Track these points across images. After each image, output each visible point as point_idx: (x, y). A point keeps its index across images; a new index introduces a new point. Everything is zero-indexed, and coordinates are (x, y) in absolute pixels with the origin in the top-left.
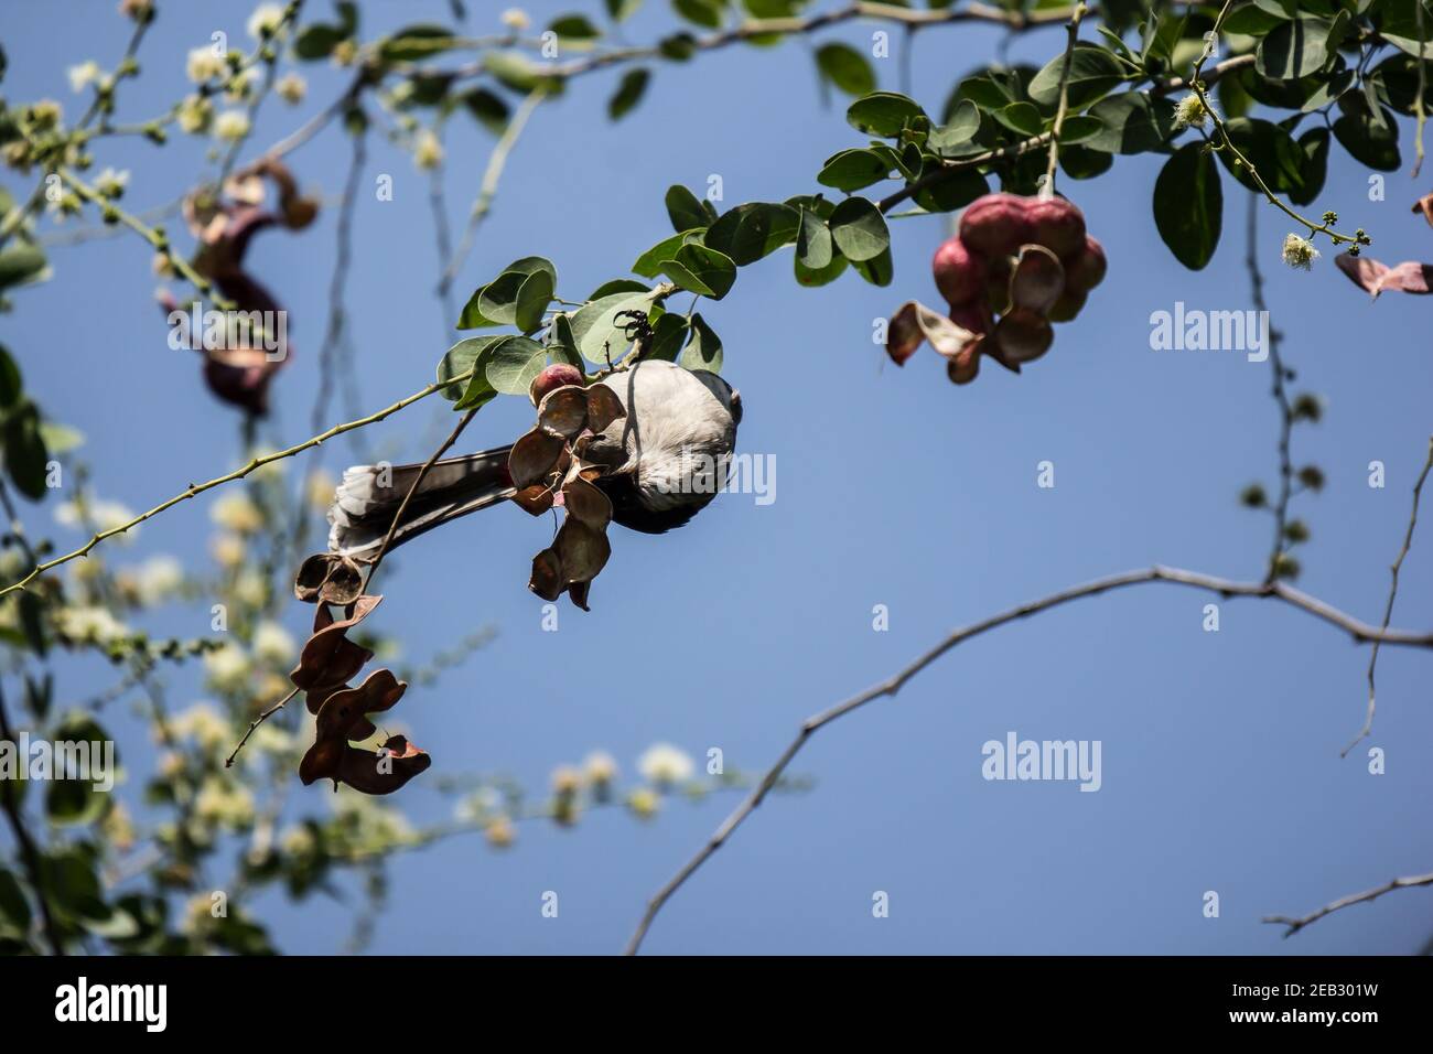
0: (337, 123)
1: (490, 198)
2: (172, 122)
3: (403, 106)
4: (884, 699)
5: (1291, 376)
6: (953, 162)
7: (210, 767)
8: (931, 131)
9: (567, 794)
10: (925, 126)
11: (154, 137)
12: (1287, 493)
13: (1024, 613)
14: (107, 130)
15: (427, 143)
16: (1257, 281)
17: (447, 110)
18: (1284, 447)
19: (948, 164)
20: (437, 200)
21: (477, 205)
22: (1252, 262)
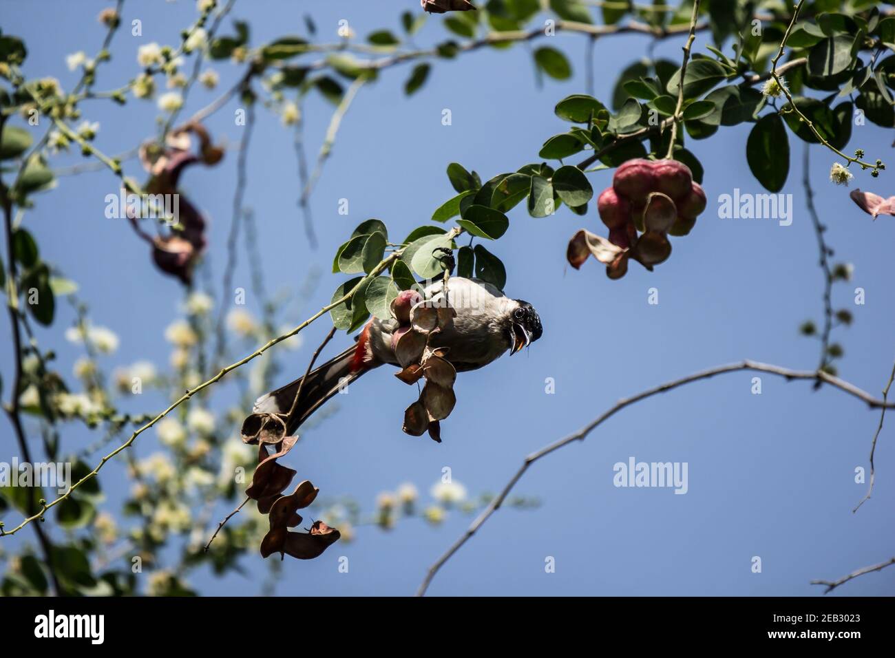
0: (236, 98)
1: (330, 145)
2: (128, 91)
3: (276, 88)
4: (576, 443)
5: (831, 253)
6: (623, 136)
7: (164, 493)
8: (611, 119)
9: (387, 509)
10: (606, 116)
11: (118, 100)
12: (828, 327)
13: (663, 389)
14: (89, 96)
15: (290, 109)
16: (810, 194)
17: (305, 90)
18: (827, 297)
19: (621, 138)
20: (298, 146)
21: (323, 149)
22: (806, 182)
